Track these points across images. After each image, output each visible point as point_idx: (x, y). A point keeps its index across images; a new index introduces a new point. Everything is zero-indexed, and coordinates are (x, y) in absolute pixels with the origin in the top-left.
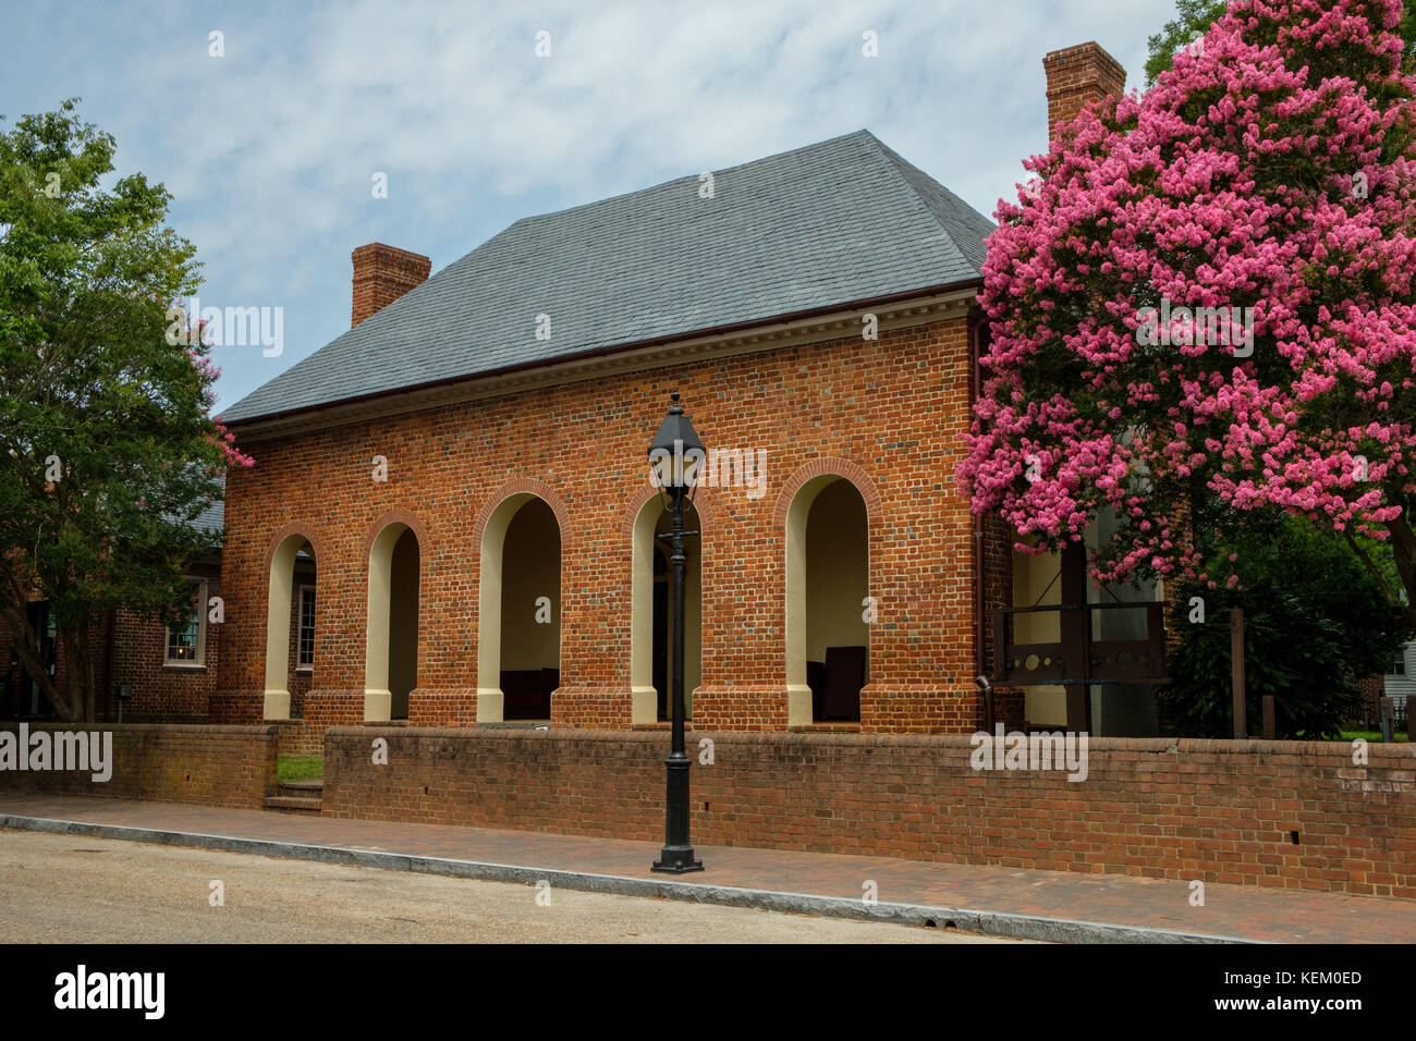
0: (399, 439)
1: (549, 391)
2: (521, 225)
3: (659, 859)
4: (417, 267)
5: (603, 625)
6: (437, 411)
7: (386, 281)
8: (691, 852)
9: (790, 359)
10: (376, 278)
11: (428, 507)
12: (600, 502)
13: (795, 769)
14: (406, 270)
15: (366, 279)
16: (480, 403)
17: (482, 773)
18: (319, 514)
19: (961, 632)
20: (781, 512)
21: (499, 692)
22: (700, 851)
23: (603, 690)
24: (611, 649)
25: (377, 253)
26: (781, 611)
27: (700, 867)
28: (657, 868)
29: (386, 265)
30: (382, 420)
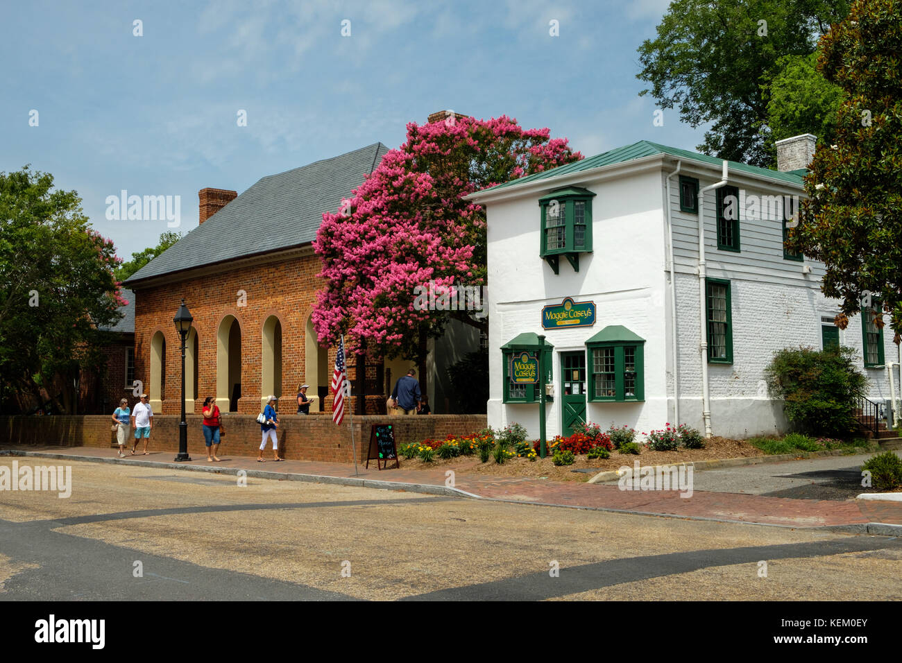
0: (191, 290)
1: (237, 270)
2: (262, 180)
3: (176, 457)
4: (229, 196)
5: (254, 371)
6: (203, 278)
7: (213, 206)
8: (188, 455)
9: (307, 261)
10: (208, 205)
11: (201, 320)
12: (252, 319)
13: (240, 428)
14: (224, 199)
15: (204, 205)
16: (216, 275)
17: (168, 432)
18: (166, 322)
19: (353, 374)
20: (304, 324)
21: (228, 399)
22: (191, 455)
23: (253, 399)
24: (256, 381)
25: (208, 193)
26: (304, 366)
27: (190, 460)
28: (176, 460)
29: (213, 198)
30: (185, 281)
